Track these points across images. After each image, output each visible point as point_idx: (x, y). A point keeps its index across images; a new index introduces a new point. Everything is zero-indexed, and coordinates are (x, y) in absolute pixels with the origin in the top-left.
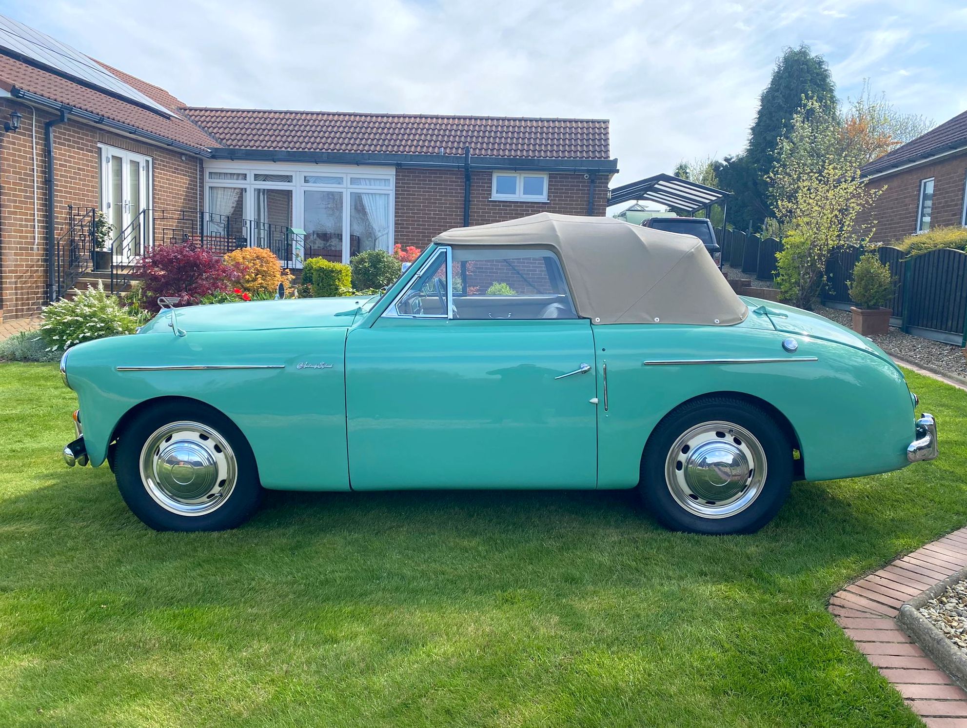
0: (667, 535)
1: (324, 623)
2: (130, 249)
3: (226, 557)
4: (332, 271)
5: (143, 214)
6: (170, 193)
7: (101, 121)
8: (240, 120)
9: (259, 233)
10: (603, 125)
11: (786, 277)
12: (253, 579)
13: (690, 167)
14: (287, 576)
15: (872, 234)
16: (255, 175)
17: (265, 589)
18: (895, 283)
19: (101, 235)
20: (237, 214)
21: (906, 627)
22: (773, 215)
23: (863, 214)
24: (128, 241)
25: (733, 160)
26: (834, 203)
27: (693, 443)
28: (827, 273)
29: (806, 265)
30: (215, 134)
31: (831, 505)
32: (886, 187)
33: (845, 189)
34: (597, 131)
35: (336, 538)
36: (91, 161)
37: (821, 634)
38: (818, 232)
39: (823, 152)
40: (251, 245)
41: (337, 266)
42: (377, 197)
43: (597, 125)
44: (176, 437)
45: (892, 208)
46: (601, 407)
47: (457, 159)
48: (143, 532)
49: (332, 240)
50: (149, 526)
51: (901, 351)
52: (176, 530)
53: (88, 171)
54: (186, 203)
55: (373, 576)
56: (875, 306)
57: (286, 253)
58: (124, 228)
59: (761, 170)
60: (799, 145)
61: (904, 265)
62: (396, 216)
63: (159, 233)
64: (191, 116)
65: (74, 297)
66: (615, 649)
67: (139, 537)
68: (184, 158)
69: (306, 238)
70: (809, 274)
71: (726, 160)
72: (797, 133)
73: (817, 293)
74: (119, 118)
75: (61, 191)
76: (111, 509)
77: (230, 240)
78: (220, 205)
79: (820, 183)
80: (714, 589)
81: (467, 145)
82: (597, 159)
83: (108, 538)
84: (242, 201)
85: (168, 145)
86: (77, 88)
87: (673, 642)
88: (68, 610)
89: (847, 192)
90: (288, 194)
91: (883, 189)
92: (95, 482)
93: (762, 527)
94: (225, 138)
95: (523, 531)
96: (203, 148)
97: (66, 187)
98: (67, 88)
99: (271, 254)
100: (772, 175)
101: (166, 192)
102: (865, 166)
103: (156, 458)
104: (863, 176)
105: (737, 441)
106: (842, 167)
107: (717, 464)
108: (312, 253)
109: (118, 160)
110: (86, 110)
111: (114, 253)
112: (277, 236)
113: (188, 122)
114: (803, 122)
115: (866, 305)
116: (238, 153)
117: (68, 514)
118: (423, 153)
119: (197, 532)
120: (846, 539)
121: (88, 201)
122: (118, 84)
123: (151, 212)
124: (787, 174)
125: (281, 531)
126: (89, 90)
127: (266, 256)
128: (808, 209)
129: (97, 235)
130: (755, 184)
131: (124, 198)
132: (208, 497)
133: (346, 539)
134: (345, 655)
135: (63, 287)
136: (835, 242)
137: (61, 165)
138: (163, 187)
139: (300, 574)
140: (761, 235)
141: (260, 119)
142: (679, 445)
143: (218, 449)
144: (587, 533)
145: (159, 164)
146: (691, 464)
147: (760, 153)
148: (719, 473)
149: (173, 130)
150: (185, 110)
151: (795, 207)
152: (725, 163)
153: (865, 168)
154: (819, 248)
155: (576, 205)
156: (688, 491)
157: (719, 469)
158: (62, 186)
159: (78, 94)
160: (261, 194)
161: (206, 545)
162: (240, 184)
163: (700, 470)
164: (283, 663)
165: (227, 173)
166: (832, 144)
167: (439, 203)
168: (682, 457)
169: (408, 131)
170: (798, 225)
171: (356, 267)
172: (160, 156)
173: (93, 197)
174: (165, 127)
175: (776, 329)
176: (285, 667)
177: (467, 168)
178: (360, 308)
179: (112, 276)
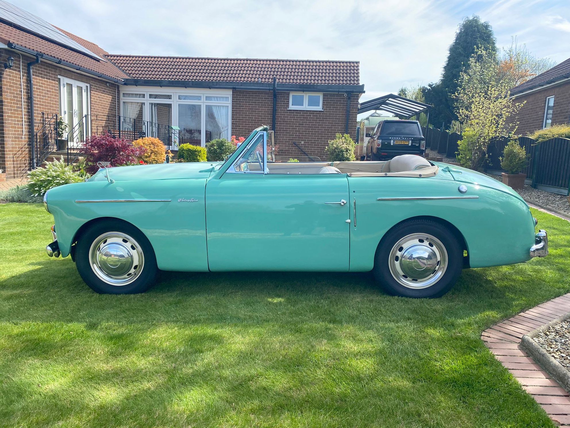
0: (389, 298)
1: (195, 342)
2: (78, 138)
3: (139, 308)
4: (195, 151)
5: (85, 118)
6: (100, 105)
7: (59, 63)
8: (140, 62)
9: (152, 130)
10: (356, 65)
11: (464, 156)
12: (154, 319)
13: (407, 90)
14: (173, 318)
15: (515, 130)
16: (150, 95)
17: (161, 325)
18: (529, 158)
19: (61, 130)
20: (139, 118)
21: (525, 348)
22: (456, 119)
23: (511, 118)
24: (76, 134)
25: (433, 86)
26: (494, 111)
27: (405, 246)
28: (488, 153)
29: (476, 148)
30: (126, 70)
31: (485, 282)
32: (525, 102)
33: (501, 103)
34: (352, 68)
35: (201, 298)
36: (54, 86)
37: (476, 351)
38: (483, 128)
39: (488, 81)
40: (148, 136)
41: (198, 148)
42: (222, 108)
43: (352, 65)
44: (109, 241)
45: (528, 114)
46: (352, 225)
47: (269, 84)
48: (91, 294)
49: (195, 134)
50: (95, 291)
51: (530, 198)
52: (110, 293)
53: (53, 92)
54: (110, 112)
55: (222, 318)
56: (517, 172)
57: (168, 141)
58: (74, 126)
59: (450, 92)
60: (473, 77)
61: (534, 147)
62: (232, 119)
63: (95, 129)
64: (112, 60)
65: (46, 166)
66: (359, 357)
67: (89, 297)
68: (108, 85)
69: (180, 132)
70: (477, 154)
71: (430, 86)
72: (472, 69)
73: (482, 165)
74: (70, 60)
75: (37, 104)
76: (73, 282)
77: (136, 134)
78: (130, 113)
79: (485, 99)
80: (415, 327)
81: (275, 76)
82: (352, 85)
83: (72, 297)
84: (142, 111)
85: (99, 77)
86: (45, 43)
87: (391, 354)
88: (52, 335)
89: (502, 105)
90: (169, 106)
91: (523, 103)
92: (63, 267)
93: (445, 294)
94: (132, 73)
95: (307, 295)
96: (119, 78)
97: (40, 101)
98: (39, 43)
99: (160, 141)
100: (456, 94)
101: (98, 105)
102: (513, 89)
103: (98, 252)
104: (511, 95)
105: (431, 245)
106: (499, 90)
107: (418, 258)
108: (183, 141)
109: (70, 86)
110: (51, 56)
111: (69, 140)
112: (163, 131)
113: (110, 63)
114: (476, 63)
115: (511, 171)
116: (139, 82)
117: (49, 284)
118: (248, 82)
119: (122, 295)
120: (492, 301)
121: (53, 110)
122: (69, 41)
123: (89, 116)
124: (465, 94)
125: (169, 294)
126: (52, 44)
127: (156, 142)
128: (478, 114)
129: (58, 130)
130: (447, 100)
131: (74, 108)
132: (128, 275)
133: (206, 298)
134: (207, 359)
135: (40, 160)
136: (494, 135)
137: (37, 89)
138: (96, 102)
139: (181, 317)
140: (450, 131)
141: (152, 61)
142: (397, 247)
143: (133, 248)
144: (343, 296)
145: (94, 88)
146: (404, 258)
147: (449, 82)
148: (420, 263)
149: (101, 68)
150: (108, 56)
151: (470, 113)
152: (429, 88)
153: (513, 90)
154: (483, 138)
155: (339, 112)
156: (402, 273)
157: (420, 261)
158: (38, 101)
159: (46, 46)
160: (153, 106)
161: (127, 301)
162: (141, 100)
163: (409, 261)
164: (172, 363)
165: (133, 94)
166: (493, 76)
167: (258, 111)
168: (399, 254)
169: (239, 68)
170: (471, 125)
171: (209, 149)
172: (94, 83)
173: (56, 107)
174: (97, 66)
175: (455, 180)
176: (173, 365)
177: (274, 90)
178: (213, 168)
179: (68, 154)
